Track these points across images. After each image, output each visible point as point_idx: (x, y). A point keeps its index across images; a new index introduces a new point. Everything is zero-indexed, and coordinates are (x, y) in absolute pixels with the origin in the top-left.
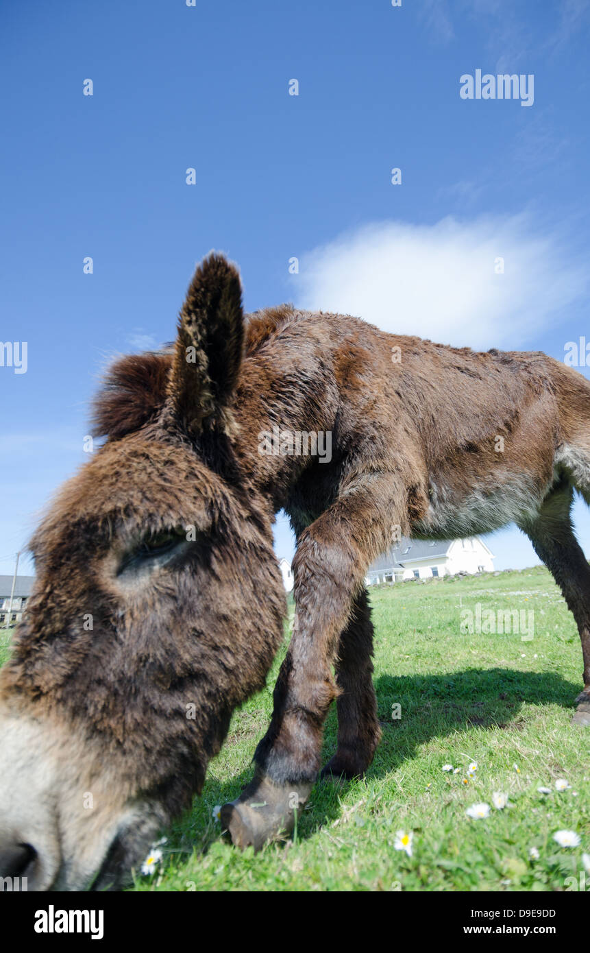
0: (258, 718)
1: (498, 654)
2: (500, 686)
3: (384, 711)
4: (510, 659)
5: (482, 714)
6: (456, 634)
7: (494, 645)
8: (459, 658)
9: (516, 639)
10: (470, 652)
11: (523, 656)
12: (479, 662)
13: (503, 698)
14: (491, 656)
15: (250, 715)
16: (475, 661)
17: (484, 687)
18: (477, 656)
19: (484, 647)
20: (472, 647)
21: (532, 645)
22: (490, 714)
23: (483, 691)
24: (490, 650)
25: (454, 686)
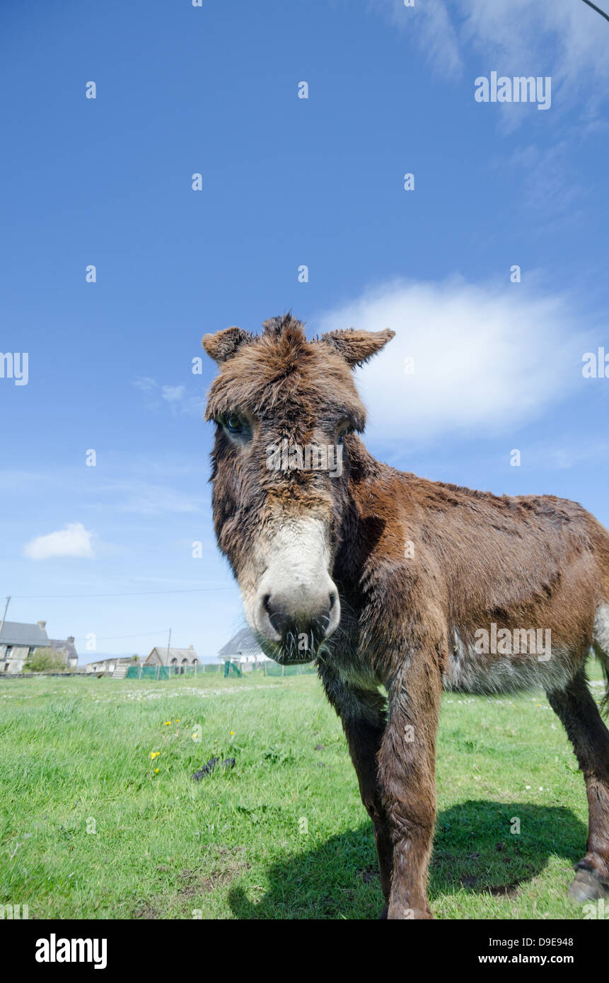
0: (237, 857)
1: (502, 783)
2: (500, 831)
3: (372, 860)
4: (514, 790)
5: (474, 871)
6: (460, 750)
7: (499, 770)
8: (459, 784)
9: (522, 763)
10: (472, 777)
11: (528, 787)
12: (481, 792)
13: (499, 849)
14: (493, 785)
15: (228, 852)
16: (476, 790)
17: (482, 832)
18: (479, 783)
19: (488, 771)
20: (475, 771)
21: (539, 772)
22: (484, 871)
23: (481, 836)
24: (493, 777)
25: (450, 829)
